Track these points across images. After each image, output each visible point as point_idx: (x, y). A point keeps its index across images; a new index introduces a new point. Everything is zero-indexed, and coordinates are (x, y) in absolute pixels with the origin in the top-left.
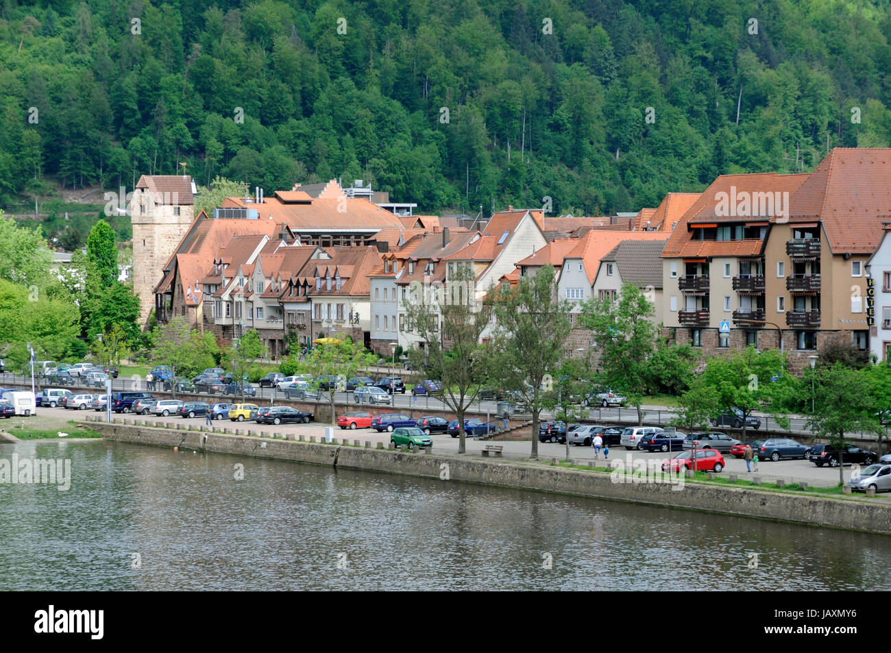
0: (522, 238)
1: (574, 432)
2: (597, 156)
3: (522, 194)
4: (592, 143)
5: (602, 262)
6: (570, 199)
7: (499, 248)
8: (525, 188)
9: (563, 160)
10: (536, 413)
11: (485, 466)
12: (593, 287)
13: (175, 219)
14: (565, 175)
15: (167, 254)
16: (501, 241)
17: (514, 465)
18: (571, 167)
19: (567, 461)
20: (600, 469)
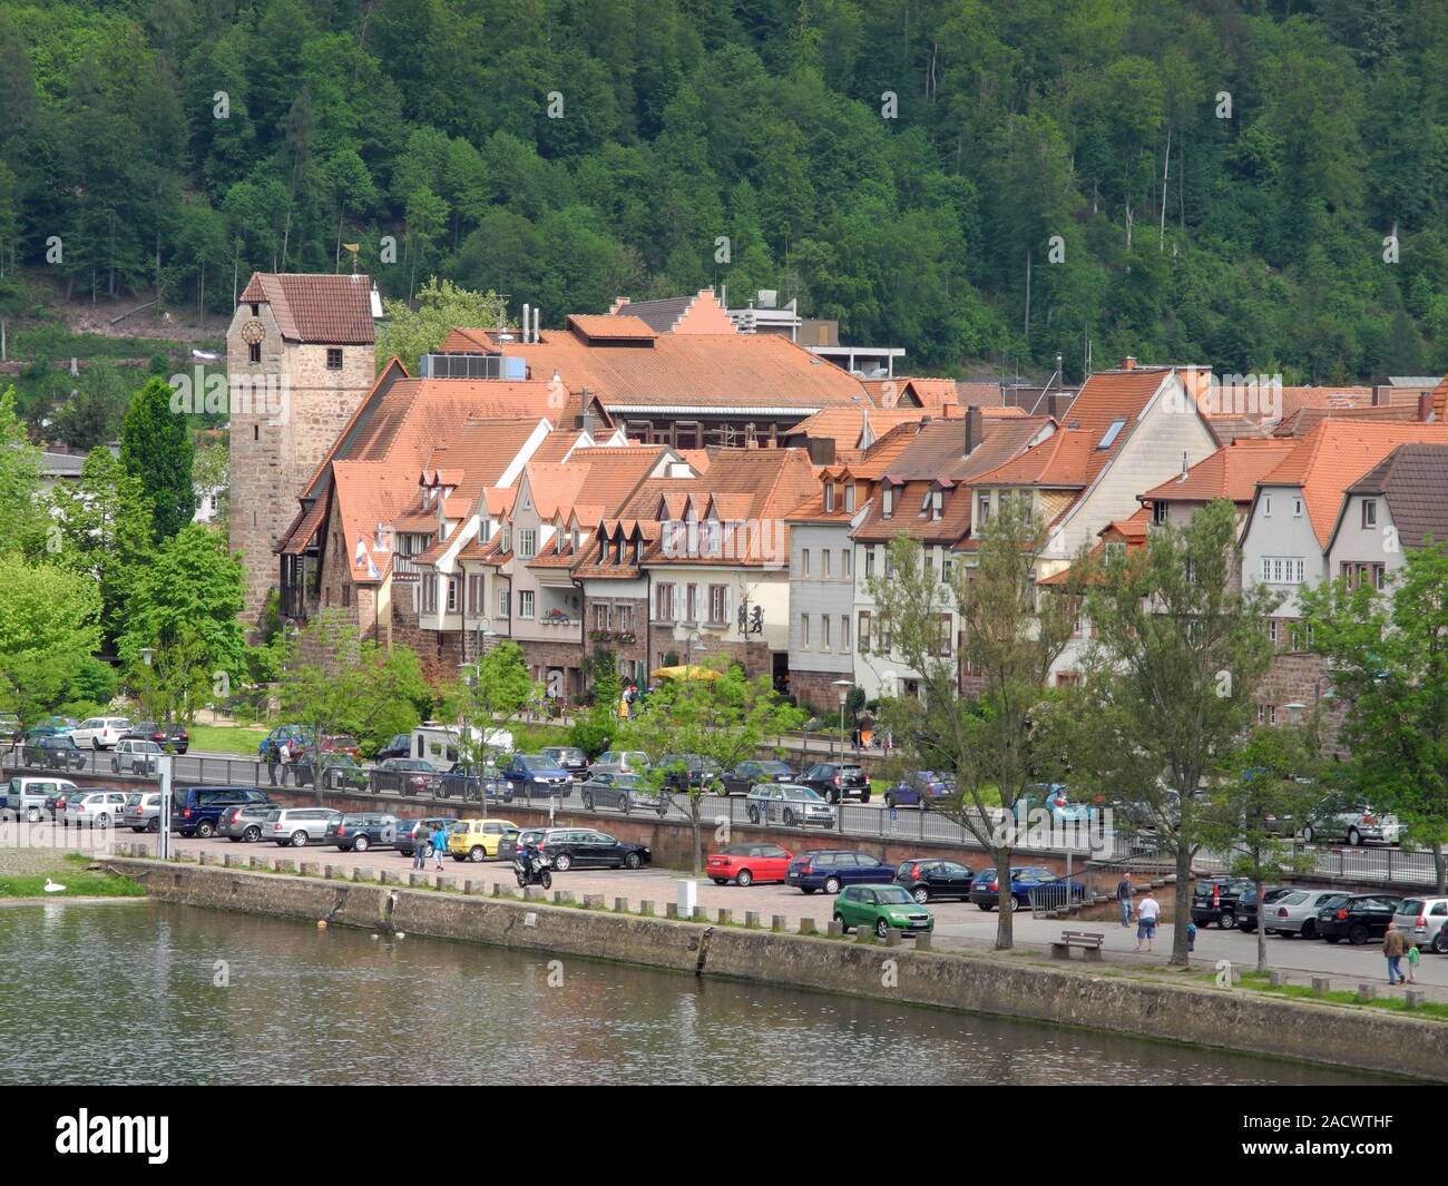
0: (1155, 434)
1: (1277, 905)
2: (1344, 241)
3: (1160, 328)
4: (1331, 208)
5: (1350, 495)
6: (1275, 344)
7: (1101, 457)
8: (1165, 315)
9: (1259, 248)
10: (1184, 857)
11: (1059, 981)
12: (1327, 555)
13: (330, 378)
14: (1265, 286)
15: (310, 460)
16: (1106, 442)
17: (1130, 980)
18: (1278, 266)
19: (1260, 973)
20: (1340, 997)
